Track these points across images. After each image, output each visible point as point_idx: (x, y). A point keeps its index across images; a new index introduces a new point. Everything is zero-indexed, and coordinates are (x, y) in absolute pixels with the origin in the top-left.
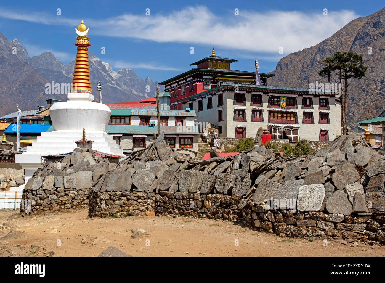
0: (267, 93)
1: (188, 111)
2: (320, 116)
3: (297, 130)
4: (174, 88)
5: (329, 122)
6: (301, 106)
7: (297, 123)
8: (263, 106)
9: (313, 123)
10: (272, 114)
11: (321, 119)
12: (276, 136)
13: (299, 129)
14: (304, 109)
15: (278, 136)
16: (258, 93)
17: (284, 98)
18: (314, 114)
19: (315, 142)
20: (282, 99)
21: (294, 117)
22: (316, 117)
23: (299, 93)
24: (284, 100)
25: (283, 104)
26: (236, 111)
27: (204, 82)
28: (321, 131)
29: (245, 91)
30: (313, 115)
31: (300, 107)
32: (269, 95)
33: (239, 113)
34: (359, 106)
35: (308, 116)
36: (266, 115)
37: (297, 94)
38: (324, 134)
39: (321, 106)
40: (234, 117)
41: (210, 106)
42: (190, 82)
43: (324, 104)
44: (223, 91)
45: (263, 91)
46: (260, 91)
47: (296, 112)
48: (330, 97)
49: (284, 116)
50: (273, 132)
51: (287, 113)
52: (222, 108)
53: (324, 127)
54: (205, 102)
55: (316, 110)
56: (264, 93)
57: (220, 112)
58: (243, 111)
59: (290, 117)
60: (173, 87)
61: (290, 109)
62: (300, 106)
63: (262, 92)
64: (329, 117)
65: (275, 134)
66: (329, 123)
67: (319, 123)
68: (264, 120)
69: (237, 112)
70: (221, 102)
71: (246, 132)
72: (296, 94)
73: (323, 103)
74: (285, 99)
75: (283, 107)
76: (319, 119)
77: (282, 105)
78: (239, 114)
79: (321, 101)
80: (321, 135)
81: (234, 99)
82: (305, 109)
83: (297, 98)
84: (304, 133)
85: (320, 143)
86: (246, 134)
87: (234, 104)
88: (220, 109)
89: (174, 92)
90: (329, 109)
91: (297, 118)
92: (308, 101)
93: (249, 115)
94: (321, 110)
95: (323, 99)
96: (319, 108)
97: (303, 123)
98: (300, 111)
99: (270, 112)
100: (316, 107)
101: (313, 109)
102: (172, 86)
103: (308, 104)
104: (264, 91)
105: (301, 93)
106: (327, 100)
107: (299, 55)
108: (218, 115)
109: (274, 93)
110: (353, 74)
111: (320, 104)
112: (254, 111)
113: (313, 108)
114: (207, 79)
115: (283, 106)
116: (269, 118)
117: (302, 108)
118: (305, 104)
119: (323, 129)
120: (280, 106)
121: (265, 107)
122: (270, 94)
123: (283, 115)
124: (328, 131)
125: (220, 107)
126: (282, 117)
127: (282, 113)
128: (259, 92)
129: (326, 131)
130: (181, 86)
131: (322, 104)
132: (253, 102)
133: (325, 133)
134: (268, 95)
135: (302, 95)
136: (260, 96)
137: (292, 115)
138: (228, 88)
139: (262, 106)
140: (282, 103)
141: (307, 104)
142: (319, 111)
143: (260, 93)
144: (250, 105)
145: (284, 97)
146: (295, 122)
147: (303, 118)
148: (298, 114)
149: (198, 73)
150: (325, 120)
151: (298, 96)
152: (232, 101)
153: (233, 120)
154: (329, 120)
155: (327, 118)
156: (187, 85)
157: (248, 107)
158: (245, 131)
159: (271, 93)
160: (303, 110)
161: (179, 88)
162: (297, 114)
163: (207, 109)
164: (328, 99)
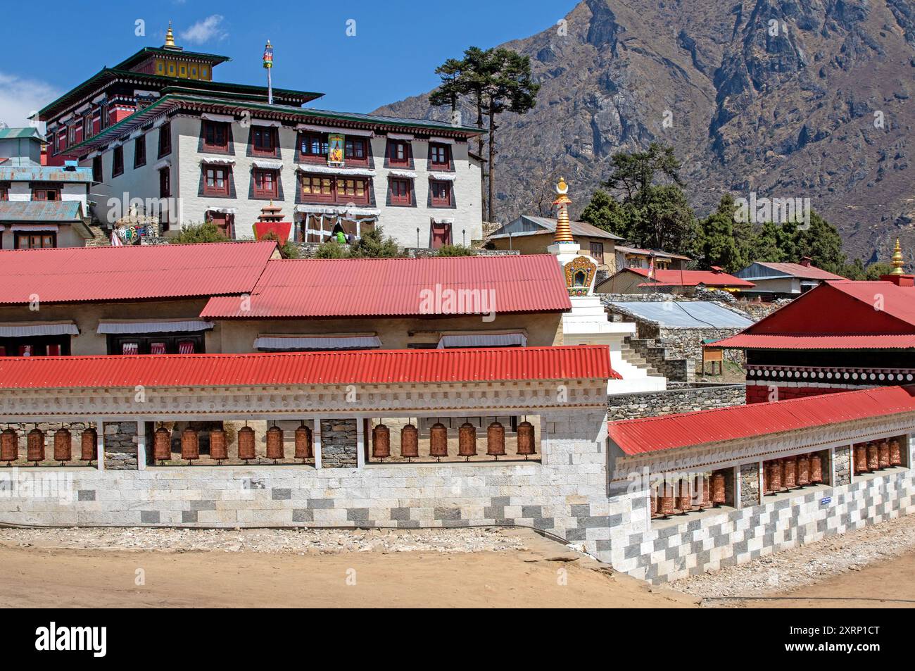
0: (294, 124)
1: (72, 169)
2: (430, 188)
3: (373, 221)
4: (68, 127)
5: (452, 204)
6: (382, 159)
7: (373, 205)
8: (281, 159)
9: (414, 204)
10: (307, 181)
11: (434, 197)
12: (318, 237)
13: (377, 220)
14: (390, 168)
15: (322, 237)
16: (267, 124)
17: (338, 139)
18: (416, 182)
19: (417, 250)
20: (334, 141)
21: (365, 188)
22: (422, 190)
23: (378, 128)
24: (337, 145)
25: (336, 152)
26: (205, 167)
27: (138, 104)
28: (434, 225)
29: (231, 115)
30: (413, 185)
31: (380, 163)
32: (298, 130)
33: (215, 175)
34: (512, 211)
35: (402, 187)
36: (289, 182)
37: (373, 129)
38: (442, 232)
39: (434, 164)
40: (201, 184)
41: (140, 159)
42: (102, 107)
43: (442, 159)
44: (170, 115)
45: (282, 118)
46: (274, 117)
47: (371, 177)
48: (455, 141)
49: (339, 185)
50: (309, 228)
51: (345, 178)
52: (169, 161)
53: (441, 215)
54: (129, 150)
55: (420, 172)
56: (284, 123)
57: (164, 173)
58: (227, 169)
59: (355, 188)
60: (64, 125)
61: (354, 167)
62: (379, 161)
63: (279, 120)
64: (453, 192)
65: (314, 232)
66: (454, 207)
67: (430, 205)
68: (285, 195)
69: (210, 173)
70: (166, 146)
71: (234, 227)
72: (369, 130)
73: (438, 155)
74: (341, 142)
75: (337, 163)
76: (429, 196)
77: (332, 156)
78: (215, 179)
79: (434, 151)
80: (434, 236)
81: (201, 136)
82: (393, 168)
83: (371, 140)
84: (391, 229)
85: (430, 253)
86: (236, 232)
87: (200, 150)
88: (163, 163)
89: (67, 136)
90: (453, 170)
91: (373, 192)
92: (400, 148)
93: (242, 179)
94: (433, 173)
95: (438, 145)
96: (429, 169)
97: (388, 204)
98: (380, 173)
99: (301, 175)
100: (421, 164)
101: (414, 169)
102: (61, 121)
103: (401, 156)
104: (284, 117)
105: (381, 129)
106: (447, 148)
107: (399, 110)
108: (159, 181)
109: (311, 124)
110: (508, 102)
111: (430, 157)
112: (257, 172)
113: (412, 167)
114: (144, 97)
115: (336, 159)
116: (298, 191)
117: (386, 166)
118: (392, 157)
119: (438, 221)
120: (327, 159)
121: (287, 161)
122: (300, 126)
123: (334, 183)
124: (450, 226)
125: (163, 160)
126: (333, 187)
127: (332, 177)
128: (272, 119)
129: (446, 226)
130: (82, 118)
131: (435, 158)
132: (253, 146)
133: (445, 231)
134: (294, 130)
135: (384, 133)
136: (274, 130)
137: (360, 184)
138: (182, 106)
139: (279, 157)
140: (332, 150)
141: (397, 156)
142: (428, 174)
143: (274, 122)
144: (245, 153)
145: (337, 135)
146: (366, 202)
147: (388, 193)
148: (374, 182)
149: (121, 80)
150: (443, 198)
151: (374, 135)
152: (196, 140)
153: (199, 193)
154: (454, 198)
155: (448, 193)
156: (96, 115)
157: (242, 159)
158: (233, 223)
159: (302, 123)
160: (388, 171)
161: (78, 124)
162: (372, 181)
163: (135, 168)
164: (449, 146)
